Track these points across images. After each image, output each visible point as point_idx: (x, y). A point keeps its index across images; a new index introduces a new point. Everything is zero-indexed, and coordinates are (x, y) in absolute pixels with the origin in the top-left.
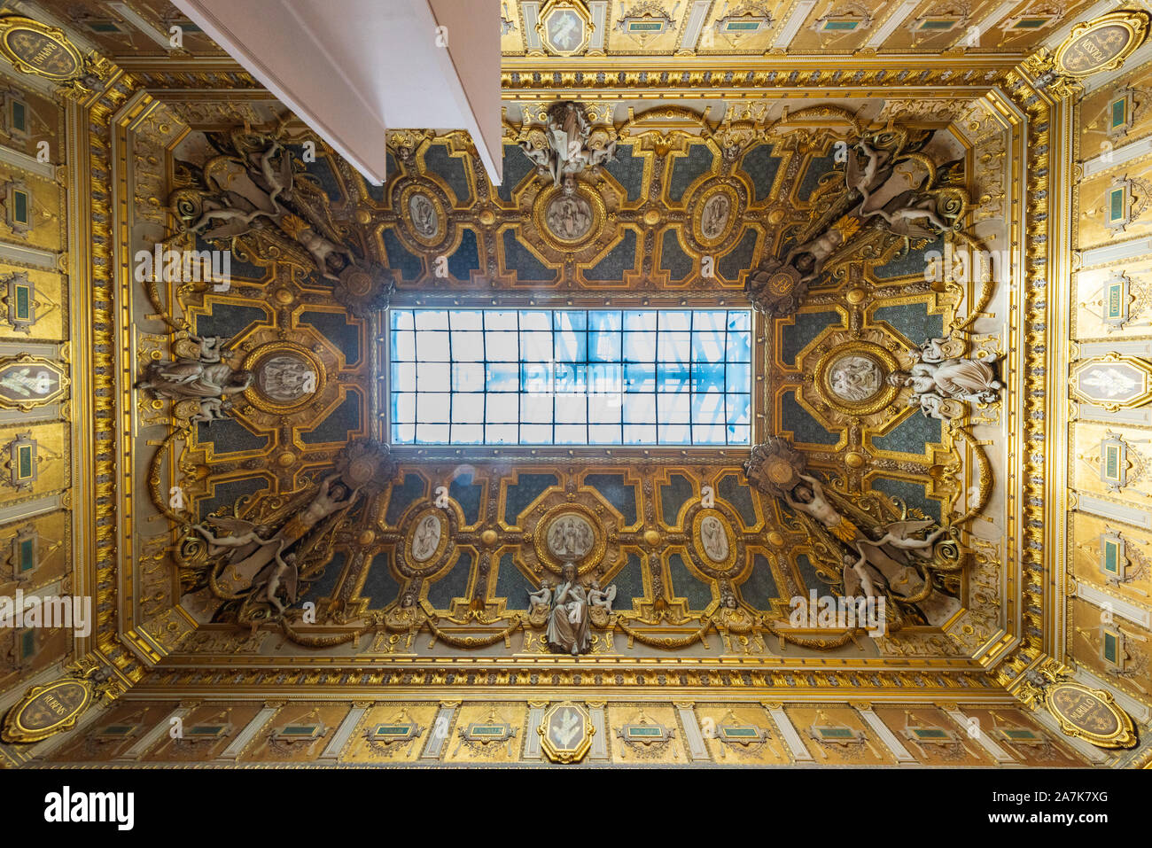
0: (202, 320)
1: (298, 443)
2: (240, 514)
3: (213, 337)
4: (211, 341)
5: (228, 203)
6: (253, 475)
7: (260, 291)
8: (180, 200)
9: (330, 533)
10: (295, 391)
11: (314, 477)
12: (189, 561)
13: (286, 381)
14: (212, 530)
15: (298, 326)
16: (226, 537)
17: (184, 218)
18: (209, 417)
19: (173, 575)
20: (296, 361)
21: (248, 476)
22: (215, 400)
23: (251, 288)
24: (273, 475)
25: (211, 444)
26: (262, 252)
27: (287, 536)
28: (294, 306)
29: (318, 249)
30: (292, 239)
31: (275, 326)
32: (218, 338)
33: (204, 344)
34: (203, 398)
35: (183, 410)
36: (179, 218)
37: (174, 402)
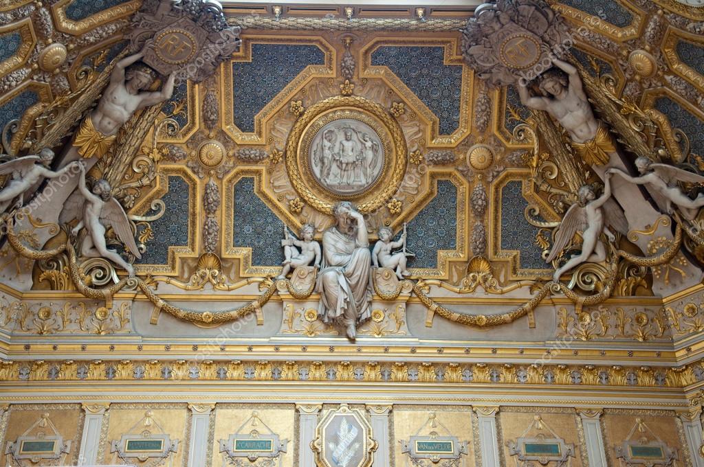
0: (259, 258)
1: (455, 139)
2: (554, 219)
3: (283, 248)
4: (289, 252)
5: (79, 226)
6: (496, 201)
7: (207, 187)
8: (91, 285)
9: (619, 107)
10: (369, 144)
11: (517, 117)
12: (605, 285)
13: (350, 156)
14: (568, 255)
15: (260, 134)
16: (582, 241)
17: (116, 280)
18: (400, 257)
19: (618, 304)
20: (318, 141)
21: (496, 210)
22: (376, 249)
23: (205, 198)
24: (502, 175)
25: (441, 254)
26: (146, 181)
27: (606, 162)
28: (225, 139)
29: (125, 106)
30: (116, 141)
31: (262, 168)
32: (284, 242)
33: (294, 262)
34: (372, 264)
35: (387, 287)
36: (117, 287)
37: (376, 298)
